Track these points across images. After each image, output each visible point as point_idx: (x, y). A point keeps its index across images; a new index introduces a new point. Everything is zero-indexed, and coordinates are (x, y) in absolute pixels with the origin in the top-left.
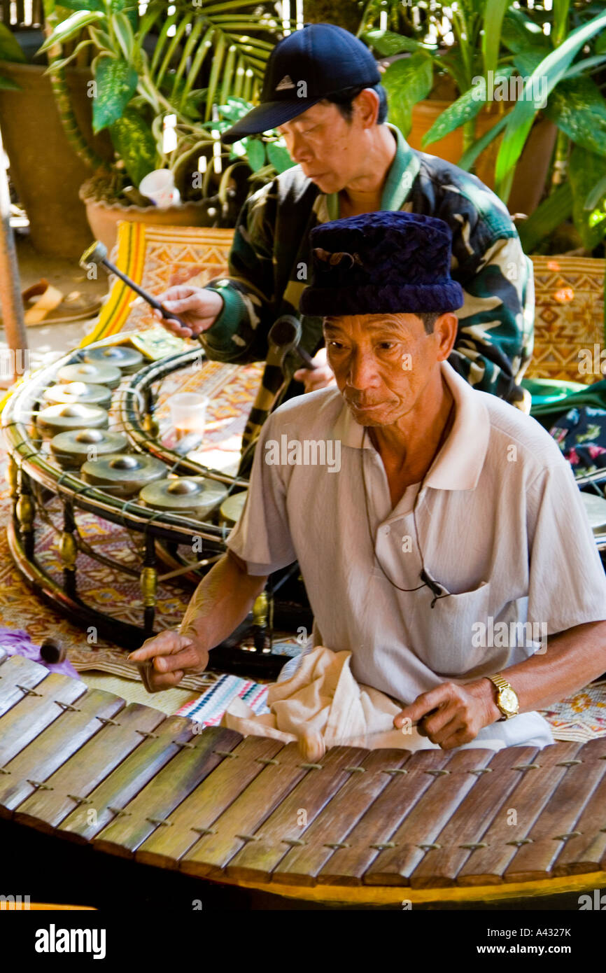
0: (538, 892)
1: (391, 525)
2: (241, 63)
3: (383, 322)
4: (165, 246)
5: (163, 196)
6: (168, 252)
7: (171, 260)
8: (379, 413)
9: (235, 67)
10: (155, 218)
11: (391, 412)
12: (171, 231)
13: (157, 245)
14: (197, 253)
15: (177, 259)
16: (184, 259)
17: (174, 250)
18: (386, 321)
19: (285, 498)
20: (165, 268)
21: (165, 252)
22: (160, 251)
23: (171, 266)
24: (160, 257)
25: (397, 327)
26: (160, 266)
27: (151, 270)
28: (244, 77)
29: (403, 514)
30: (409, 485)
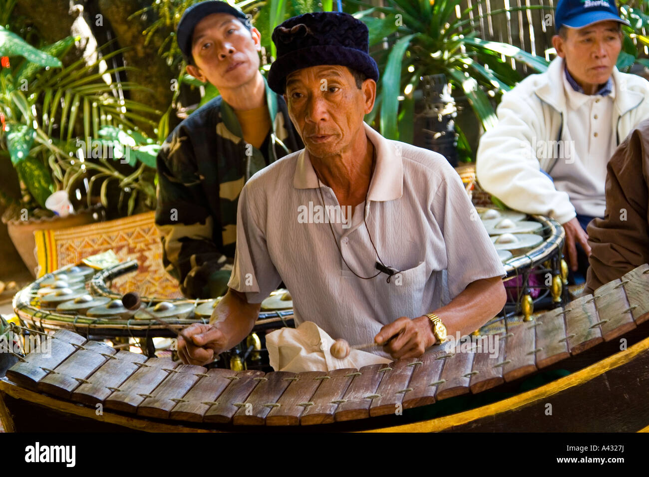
0: (548, 393)
1: (348, 236)
2: (102, 112)
3: (329, 71)
4: (70, 242)
5: (63, 207)
6: (73, 245)
7: (75, 249)
8: (330, 144)
9: (99, 116)
10: (59, 224)
11: (338, 143)
12: (72, 231)
13: (64, 242)
14: (93, 241)
15: (79, 248)
16: (85, 247)
17: (76, 243)
18: (332, 70)
19: (265, 241)
20: (72, 255)
21: (71, 246)
22: (67, 245)
23: (76, 253)
24: (67, 249)
25: (338, 75)
26: (68, 255)
27: (63, 259)
28: (106, 121)
29: (356, 225)
30: (356, 205)
